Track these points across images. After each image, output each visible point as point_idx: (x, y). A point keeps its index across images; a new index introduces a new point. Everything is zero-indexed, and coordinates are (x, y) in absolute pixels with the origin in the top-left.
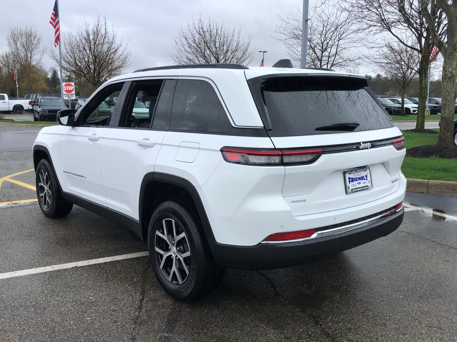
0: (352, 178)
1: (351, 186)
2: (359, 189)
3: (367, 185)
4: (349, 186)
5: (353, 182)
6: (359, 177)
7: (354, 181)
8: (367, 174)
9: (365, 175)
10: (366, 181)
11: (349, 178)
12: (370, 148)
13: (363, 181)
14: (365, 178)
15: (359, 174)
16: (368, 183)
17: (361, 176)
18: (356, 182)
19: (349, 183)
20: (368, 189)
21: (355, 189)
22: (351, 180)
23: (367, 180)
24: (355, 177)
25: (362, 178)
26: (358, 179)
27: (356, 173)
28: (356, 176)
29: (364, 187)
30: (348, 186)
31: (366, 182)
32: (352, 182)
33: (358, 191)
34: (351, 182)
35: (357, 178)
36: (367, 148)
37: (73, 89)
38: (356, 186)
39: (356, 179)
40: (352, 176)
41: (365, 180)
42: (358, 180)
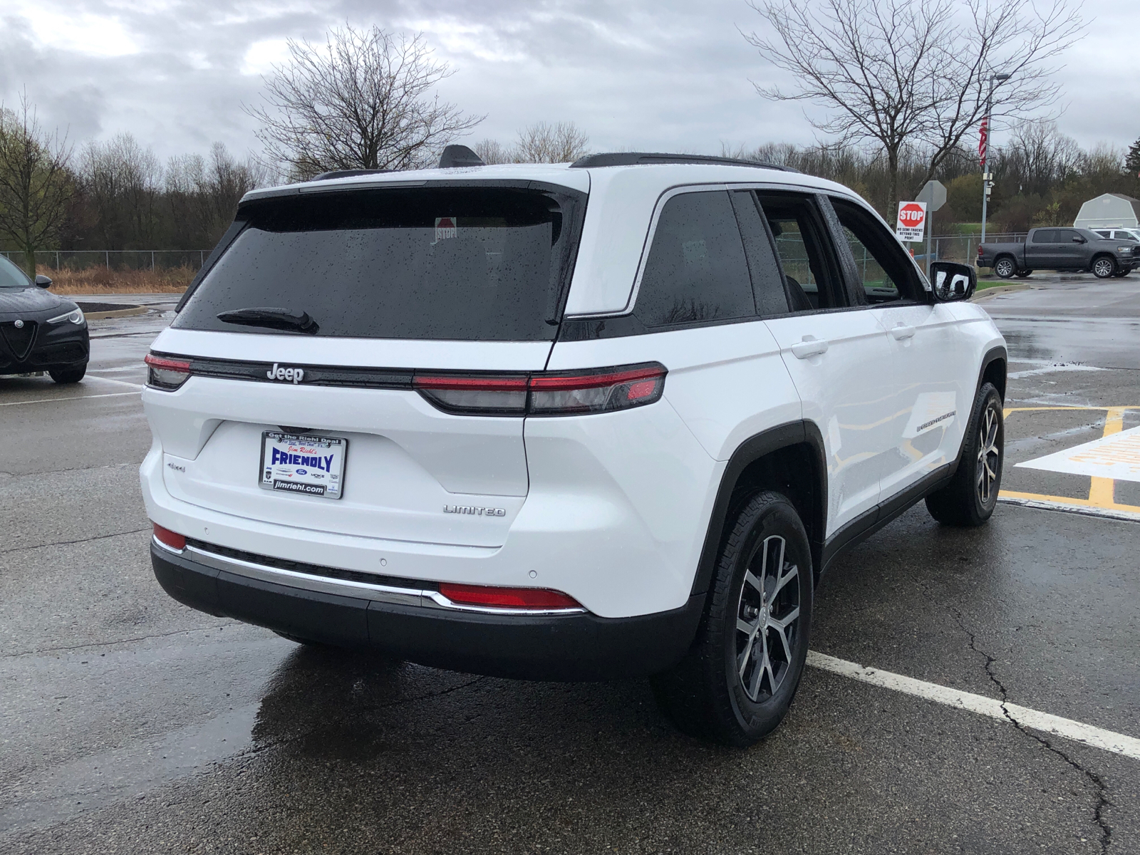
0: (283, 454)
1: (278, 471)
2: (294, 487)
3: (324, 484)
4: (270, 469)
5: (286, 463)
6: (306, 455)
7: (288, 461)
8: (332, 456)
9: (326, 458)
10: (324, 472)
11: (275, 451)
12: (299, 383)
13: (316, 470)
14: (324, 464)
15: (307, 448)
16: (329, 480)
17: (311, 455)
18: (292, 465)
19: (274, 463)
20: (323, 494)
21: (282, 482)
22: (278, 456)
23: (328, 470)
24: (294, 453)
25: (314, 462)
26: (300, 460)
27: (297, 443)
28: (296, 450)
29: (312, 486)
30: (268, 468)
31: (323, 476)
32: (281, 463)
33: (290, 490)
34: (278, 462)
35: (299, 457)
36: (291, 382)
37: (921, 218)
38: (290, 476)
39: (295, 460)
40: (284, 447)
41: (323, 468)
42: (299, 464)
